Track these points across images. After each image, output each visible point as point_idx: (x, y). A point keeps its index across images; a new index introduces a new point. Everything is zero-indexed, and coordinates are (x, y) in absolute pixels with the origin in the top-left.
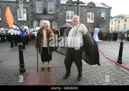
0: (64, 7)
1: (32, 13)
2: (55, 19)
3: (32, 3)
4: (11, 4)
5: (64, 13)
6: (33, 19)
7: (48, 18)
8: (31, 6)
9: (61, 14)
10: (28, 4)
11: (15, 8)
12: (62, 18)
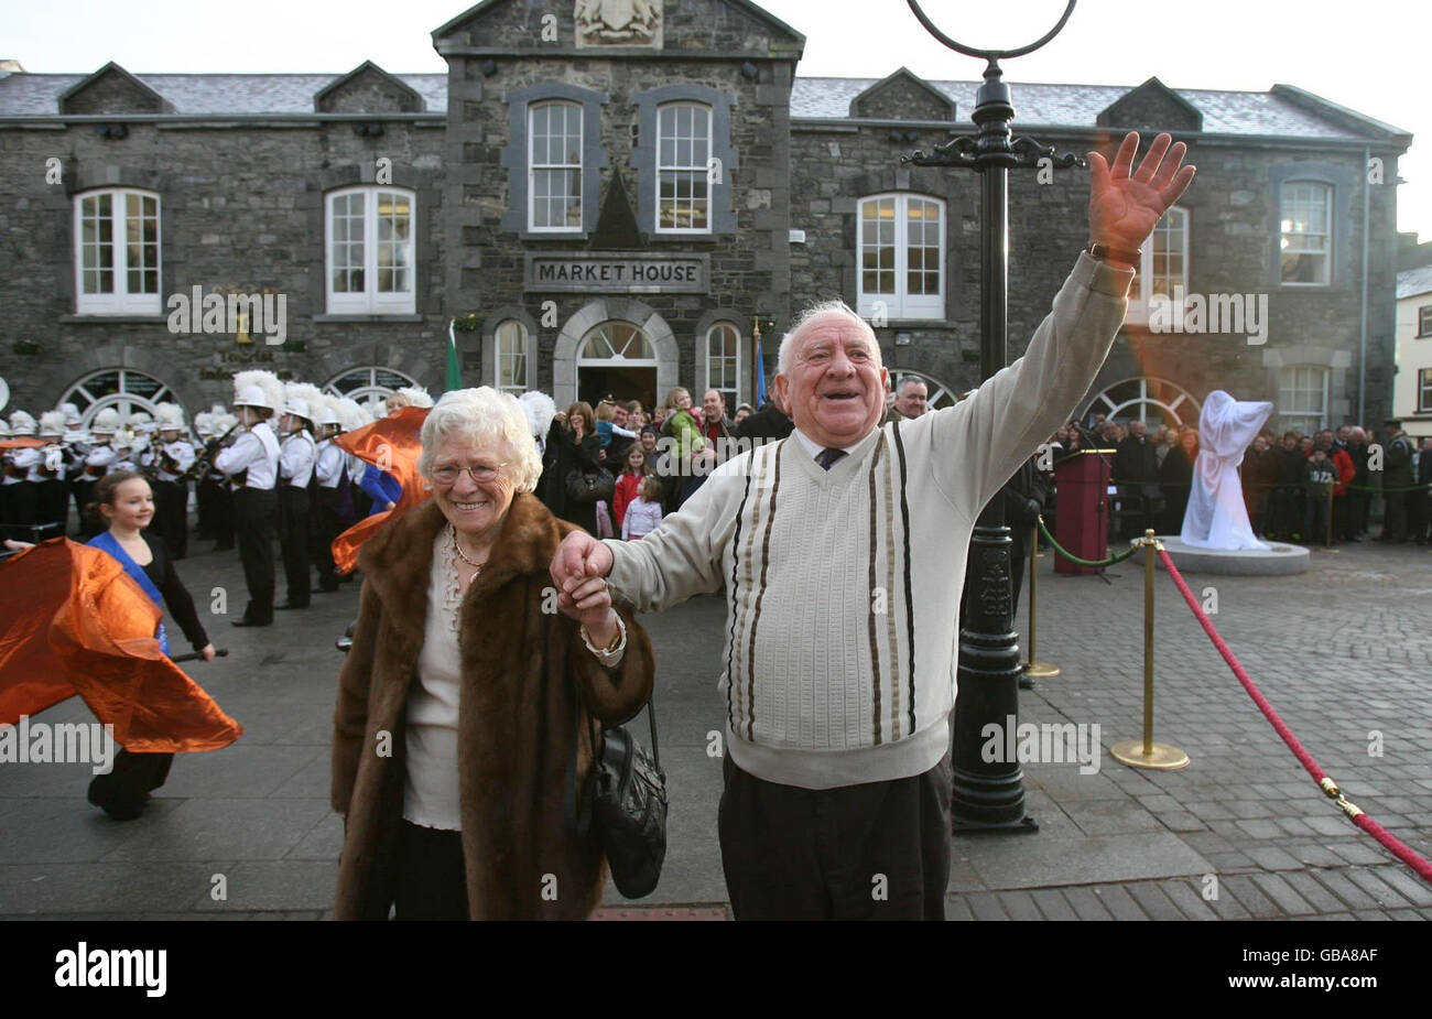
0: (835, 152)
1: (481, 235)
2: (727, 301)
3: (478, 126)
4: (268, 143)
5: (834, 226)
6: (487, 304)
7: (654, 289)
8: (468, 159)
9: (798, 236)
10: (434, 142)
11: (302, 185)
12: (806, 278)
